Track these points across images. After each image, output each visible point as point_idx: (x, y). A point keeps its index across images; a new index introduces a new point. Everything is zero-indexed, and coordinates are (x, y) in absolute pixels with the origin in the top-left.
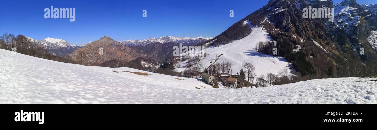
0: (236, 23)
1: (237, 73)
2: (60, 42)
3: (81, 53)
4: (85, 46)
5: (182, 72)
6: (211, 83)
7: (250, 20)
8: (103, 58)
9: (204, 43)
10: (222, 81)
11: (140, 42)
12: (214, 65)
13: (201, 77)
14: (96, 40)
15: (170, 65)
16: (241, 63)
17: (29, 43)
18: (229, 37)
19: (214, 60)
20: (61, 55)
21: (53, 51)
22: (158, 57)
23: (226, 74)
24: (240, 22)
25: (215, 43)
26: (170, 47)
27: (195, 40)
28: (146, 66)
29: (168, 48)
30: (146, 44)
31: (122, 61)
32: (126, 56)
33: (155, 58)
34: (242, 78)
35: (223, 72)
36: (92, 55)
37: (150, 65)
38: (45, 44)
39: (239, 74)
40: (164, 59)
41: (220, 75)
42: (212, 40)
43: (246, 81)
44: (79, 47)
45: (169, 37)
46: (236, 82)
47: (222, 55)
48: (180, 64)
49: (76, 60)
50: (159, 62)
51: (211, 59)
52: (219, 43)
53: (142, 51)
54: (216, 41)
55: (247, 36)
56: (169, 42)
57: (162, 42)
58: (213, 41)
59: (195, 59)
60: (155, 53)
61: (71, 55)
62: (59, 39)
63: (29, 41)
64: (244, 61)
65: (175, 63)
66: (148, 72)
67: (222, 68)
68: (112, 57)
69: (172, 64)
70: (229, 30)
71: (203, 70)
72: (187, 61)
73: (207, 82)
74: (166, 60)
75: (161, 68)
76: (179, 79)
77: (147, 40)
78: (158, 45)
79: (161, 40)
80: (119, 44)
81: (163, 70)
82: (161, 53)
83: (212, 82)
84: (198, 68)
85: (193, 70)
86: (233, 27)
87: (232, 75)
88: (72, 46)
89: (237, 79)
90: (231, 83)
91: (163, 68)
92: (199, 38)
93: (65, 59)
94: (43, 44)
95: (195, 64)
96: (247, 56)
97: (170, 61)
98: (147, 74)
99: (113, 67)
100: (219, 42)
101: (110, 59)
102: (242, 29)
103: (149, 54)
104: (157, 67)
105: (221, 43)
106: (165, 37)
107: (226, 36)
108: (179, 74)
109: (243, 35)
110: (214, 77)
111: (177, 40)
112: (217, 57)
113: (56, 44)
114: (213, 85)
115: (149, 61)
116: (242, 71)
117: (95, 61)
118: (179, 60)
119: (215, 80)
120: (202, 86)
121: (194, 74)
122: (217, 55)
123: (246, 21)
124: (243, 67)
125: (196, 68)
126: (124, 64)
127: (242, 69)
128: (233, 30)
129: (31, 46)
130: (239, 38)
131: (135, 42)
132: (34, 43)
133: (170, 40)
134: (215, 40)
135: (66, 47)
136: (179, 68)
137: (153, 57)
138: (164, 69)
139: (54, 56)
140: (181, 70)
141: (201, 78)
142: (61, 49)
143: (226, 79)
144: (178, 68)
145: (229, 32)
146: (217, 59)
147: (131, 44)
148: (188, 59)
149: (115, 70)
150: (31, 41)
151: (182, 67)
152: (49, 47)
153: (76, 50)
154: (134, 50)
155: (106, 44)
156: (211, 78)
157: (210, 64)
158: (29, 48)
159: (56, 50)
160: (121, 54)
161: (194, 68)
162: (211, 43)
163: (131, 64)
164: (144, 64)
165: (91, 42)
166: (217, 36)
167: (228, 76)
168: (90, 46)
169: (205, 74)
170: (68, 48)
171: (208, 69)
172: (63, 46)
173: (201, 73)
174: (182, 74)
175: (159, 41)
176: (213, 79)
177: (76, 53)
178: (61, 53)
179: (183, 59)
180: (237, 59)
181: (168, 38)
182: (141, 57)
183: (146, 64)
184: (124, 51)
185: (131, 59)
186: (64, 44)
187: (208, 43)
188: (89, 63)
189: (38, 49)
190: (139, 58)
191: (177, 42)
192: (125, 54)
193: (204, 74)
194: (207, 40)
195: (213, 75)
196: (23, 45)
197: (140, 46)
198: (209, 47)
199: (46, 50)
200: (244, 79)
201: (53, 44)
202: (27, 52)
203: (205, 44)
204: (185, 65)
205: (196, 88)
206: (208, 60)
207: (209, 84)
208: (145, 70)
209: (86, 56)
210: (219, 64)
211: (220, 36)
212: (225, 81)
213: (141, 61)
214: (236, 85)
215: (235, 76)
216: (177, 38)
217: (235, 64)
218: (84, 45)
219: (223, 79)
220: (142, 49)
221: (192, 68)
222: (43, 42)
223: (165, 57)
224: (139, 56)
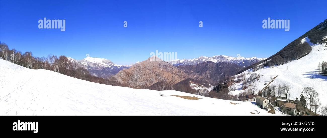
0: (292, 42)
1: (297, 99)
2: (103, 62)
3: (128, 74)
4: (132, 67)
5: (237, 95)
6: (266, 108)
7: (309, 38)
8: (152, 80)
9: (257, 63)
10: (279, 106)
11: (190, 61)
12: (269, 88)
13: (256, 100)
14: (145, 60)
15: (224, 87)
16: (302, 87)
17: (70, 63)
18: (285, 57)
19: (268, 81)
20: (103, 76)
21: (94, 71)
22: (211, 78)
23: (283, 98)
24: (298, 40)
25: (269, 63)
26: (224, 67)
27: (249, 61)
28: (195, 88)
29: (222, 69)
30: (197, 63)
31: (169, 83)
32: (173, 77)
33: (207, 79)
34: (303, 105)
35: (279, 96)
36: (141, 76)
37: (200, 87)
38: (85, 64)
39: (299, 100)
40: (217, 80)
41: (276, 98)
42: (265, 60)
43: (308, 109)
44: (126, 67)
45: (224, 56)
46: (295, 109)
47: (277, 76)
48: (236, 86)
49: (123, 82)
50: (212, 84)
51: (265, 81)
52: (273, 64)
53: (192, 71)
54: (271, 62)
55: (307, 55)
56: (223, 62)
57: (215, 61)
58: (267, 61)
59: (250, 80)
60: (207, 74)
61: (116, 76)
62: (102, 58)
63: (69, 61)
64: (305, 85)
65: (230, 85)
66: (199, 96)
67: (278, 91)
68: (160, 79)
69: (226, 86)
70: (284, 49)
71: (257, 93)
72: (242, 83)
73: (261, 107)
74: (220, 82)
75: (214, 91)
76: (234, 104)
77: (197, 59)
78: (211, 64)
79: (215, 59)
80: (167, 64)
81: (217, 94)
82: (215, 74)
83: (267, 106)
84: (253, 91)
85: (248, 92)
86: (289, 46)
87: (290, 100)
88: (117, 65)
89: (296, 105)
90: (290, 109)
91: (216, 91)
92: (252, 58)
93: (108, 81)
94: (83, 64)
95: (250, 86)
96: (307, 78)
97: (225, 82)
98: (197, 99)
99: (159, 90)
100: (274, 62)
101: (157, 80)
102: (299, 47)
103: (199, 75)
104: (210, 90)
105: (276, 64)
106: (219, 56)
107: (282, 56)
108: (234, 98)
109: (302, 54)
110: (269, 101)
111: (232, 60)
112: (271, 79)
113: (98, 64)
114: (269, 110)
115: (199, 83)
116: (302, 96)
117: (144, 83)
118: (234, 81)
119: (270, 104)
120: (256, 111)
121: (248, 97)
122: (271, 77)
123: (305, 39)
124: (303, 92)
125: (251, 90)
126: (171, 87)
127: (303, 94)
128: (290, 49)
129: (72, 66)
130: (296, 58)
131: (184, 62)
132: (74, 63)
133: (224, 59)
134: (269, 60)
135: (110, 67)
136: (235, 90)
137: (205, 78)
138: (218, 92)
139: (94, 76)
140: (236, 93)
141: (255, 102)
142: (104, 70)
143: (283, 104)
144: (233, 90)
145: (285, 51)
146: (272, 81)
147: (180, 64)
148: (243, 80)
149: (161, 94)
150: (71, 62)
151: (237, 90)
152: (89, 67)
153: (122, 71)
154: (182, 70)
155: (155, 65)
156: (266, 102)
157: (265, 86)
158: (69, 69)
159: (97, 70)
160: (168, 75)
161: (249, 90)
162: (264, 64)
163: (178, 86)
164: (193, 86)
165: (139, 62)
166: (271, 56)
167: (285, 101)
168: (138, 67)
169: (260, 97)
170: (112, 69)
171: (263, 91)
172: (106, 66)
173: (255, 96)
174: (237, 98)
175: (213, 60)
176: (268, 103)
177: (122, 74)
178: (103, 74)
179: (238, 80)
180: (295, 82)
181: (222, 58)
182: (190, 78)
183: (195, 86)
184: (172, 72)
185: (178, 80)
186: (108, 64)
187: (261, 64)
188: (138, 85)
189: (78, 69)
190: (188, 79)
191: (232, 62)
192: (172, 75)
193: (258, 97)
194: (261, 60)
195: (267, 99)
196: (64, 66)
197: (190, 65)
198: (262, 68)
199: (86, 71)
200: (305, 106)
201: (94, 64)
202: (67, 73)
203: (259, 65)
204: (240, 87)
205: (251, 113)
206: (261, 81)
207: (263, 109)
208: (195, 94)
209: (134, 77)
210: (274, 87)
211: (274, 56)
212: (282, 106)
213: (190, 83)
214: (296, 113)
215: (294, 102)
216: (232, 58)
217: (293, 88)
218: (131, 65)
219: (280, 104)
220: (191, 69)
221: (247, 90)
222: (84, 61)
223: (219, 78)
224: (188, 77)
